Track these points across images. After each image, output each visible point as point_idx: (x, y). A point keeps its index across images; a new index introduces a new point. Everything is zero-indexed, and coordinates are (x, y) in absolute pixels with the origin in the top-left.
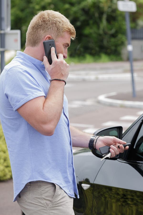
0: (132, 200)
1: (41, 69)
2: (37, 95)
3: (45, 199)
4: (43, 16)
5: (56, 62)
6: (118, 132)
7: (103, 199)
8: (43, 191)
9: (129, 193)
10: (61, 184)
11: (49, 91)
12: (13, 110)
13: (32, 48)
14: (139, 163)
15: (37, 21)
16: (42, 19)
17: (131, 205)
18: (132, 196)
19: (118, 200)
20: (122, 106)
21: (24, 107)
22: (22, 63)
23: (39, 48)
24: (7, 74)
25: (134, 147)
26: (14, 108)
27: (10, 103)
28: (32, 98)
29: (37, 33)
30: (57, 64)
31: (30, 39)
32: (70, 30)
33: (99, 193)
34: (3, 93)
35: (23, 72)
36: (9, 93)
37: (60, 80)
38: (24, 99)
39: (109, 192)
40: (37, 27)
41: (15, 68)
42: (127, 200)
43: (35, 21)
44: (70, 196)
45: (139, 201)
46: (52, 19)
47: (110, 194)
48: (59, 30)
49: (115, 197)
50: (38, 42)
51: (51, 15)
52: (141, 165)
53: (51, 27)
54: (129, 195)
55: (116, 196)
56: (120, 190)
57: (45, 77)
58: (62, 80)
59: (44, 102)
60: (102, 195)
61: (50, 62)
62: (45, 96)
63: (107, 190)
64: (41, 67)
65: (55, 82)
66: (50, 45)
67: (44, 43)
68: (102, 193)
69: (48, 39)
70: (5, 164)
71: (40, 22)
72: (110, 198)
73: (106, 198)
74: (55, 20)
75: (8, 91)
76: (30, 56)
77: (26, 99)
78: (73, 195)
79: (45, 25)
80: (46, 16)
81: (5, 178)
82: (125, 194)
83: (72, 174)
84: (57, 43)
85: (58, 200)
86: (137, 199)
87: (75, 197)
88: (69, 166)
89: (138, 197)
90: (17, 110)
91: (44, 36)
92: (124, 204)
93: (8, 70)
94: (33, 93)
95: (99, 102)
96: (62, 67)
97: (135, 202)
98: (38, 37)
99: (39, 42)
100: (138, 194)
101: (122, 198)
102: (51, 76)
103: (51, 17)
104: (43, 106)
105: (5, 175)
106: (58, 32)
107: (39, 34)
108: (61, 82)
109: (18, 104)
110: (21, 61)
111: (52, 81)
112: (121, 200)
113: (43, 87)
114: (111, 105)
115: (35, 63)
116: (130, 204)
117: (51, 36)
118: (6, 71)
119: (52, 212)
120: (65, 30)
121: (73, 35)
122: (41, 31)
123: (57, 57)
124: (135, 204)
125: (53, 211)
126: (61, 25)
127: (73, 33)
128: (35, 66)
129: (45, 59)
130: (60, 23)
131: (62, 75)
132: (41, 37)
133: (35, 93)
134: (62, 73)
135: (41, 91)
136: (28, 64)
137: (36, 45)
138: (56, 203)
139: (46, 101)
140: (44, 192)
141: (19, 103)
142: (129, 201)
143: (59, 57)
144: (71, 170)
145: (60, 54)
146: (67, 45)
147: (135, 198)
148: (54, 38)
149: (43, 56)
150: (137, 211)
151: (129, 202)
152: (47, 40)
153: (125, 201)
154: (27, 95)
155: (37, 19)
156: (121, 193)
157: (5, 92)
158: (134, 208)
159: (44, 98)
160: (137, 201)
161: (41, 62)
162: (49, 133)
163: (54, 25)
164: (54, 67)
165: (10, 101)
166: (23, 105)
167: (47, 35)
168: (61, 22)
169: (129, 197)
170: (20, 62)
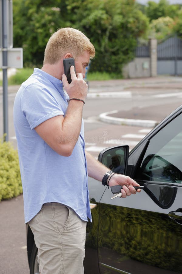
0: (137, 219)
1: (59, 88)
2: (56, 114)
3: (57, 223)
4: (64, 33)
5: (76, 81)
6: (124, 151)
7: (108, 219)
8: (56, 214)
9: (133, 212)
10: (76, 208)
11: (67, 110)
12: (30, 129)
13: (51, 66)
14: (145, 182)
15: (57, 38)
16: (63, 36)
17: (136, 225)
18: (137, 215)
19: (123, 220)
20: (123, 124)
21: (42, 125)
22: (40, 81)
23: (58, 66)
24: (26, 91)
25: (141, 167)
26: (32, 126)
27: (27, 121)
28: (51, 116)
29: (57, 50)
30: (76, 83)
31: (49, 56)
32: (90, 50)
33: (104, 212)
34: (21, 110)
35: (42, 89)
36: (27, 110)
37: (79, 100)
38: (43, 117)
39: (114, 211)
40: (57, 44)
41: (33, 86)
42: (132, 219)
43: (55, 38)
44: (83, 220)
45: (144, 220)
46: (73, 37)
47: (115, 214)
48: (79, 48)
49: (120, 217)
50: (57, 60)
51: (72, 32)
52: (147, 185)
53: (72, 45)
54: (133, 214)
55: (121, 215)
56: (125, 209)
57: (62, 96)
58: (81, 100)
59: (63, 121)
60: (107, 215)
61: (69, 81)
62: (63, 116)
63: (112, 209)
64: (59, 86)
65: (74, 101)
66: (70, 63)
67: (64, 61)
68: (107, 213)
69: (67, 57)
70: (8, 183)
71: (61, 39)
72: (115, 217)
73: (111, 217)
74: (76, 38)
75: (25, 108)
76: (49, 75)
77: (45, 117)
78: (86, 219)
79: (65, 43)
80: (67, 34)
81: (8, 196)
82: (130, 213)
83: (87, 196)
84: (76, 62)
85: (70, 226)
86: (142, 218)
87: (88, 221)
88: (84, 189)
89: (143, 216)
90: (35, 129)
91: (64, 54)
92: (128, 224)
93: (26, 87)
94: (52, 112)
95: (100, 120)
96: (81, 86)
97: (140, 221)
98: (57, 55)
99: (59, 60)
100: (143, 213)
101: (127, 217)
102: (69, 95)
103: (71, 35)
104: (62, 125)
105: (8, 194)
106: (78, 50)
107: (59, 52)
108: (80, 102)
109: (36, 122)
110: (40, 78)
111: (71, 101)
112: (126, 219)
113: (61, 106)
114: (112, 123)
115: (53, 82)
116: (134, 223)
117: (71, 54)
118: (24, 88)
119: (62, 238)
120: (86, 49)
121: (92, 54)
122: (61, 49)
123: (77, 76)
124: (140, 224)
125: (64, 237)
126: (81, 43)
127: (93, 52)
128: (53, 85)
129: (65, 77)
130: (80, 41)
131: (81, 95)
132: (60, 55)
133: (55, 112)
134: (81, 93)
135: (60, 110)
136: (46, 82)
137: (55, 62)
138: (68, 229)
139: (65, 120)
140: (57, 216)
141: (38, 121)
142: (134, 220)
143: (78, 76)
144: (86, 192)
145: (80, 73)
146: (86, 65)
147: (140, 217)
148: (74, 56)
149: (62, 74)
150: (142, 231)
151: (134, 222)
152: (67, 59)
153: (129, 221)
154: (46, 113)
155: (57, 37)
156: (126, 212)
157: (23, 110)
158: (139, 228)
159: (63, 117)
160: (142, 221)
161: (60, 81)
162: (67, 154)
163: (75, 43)
164: (73, 86)
165: (28, 119)
166: (42, 123)
167: (67, 53)
168: (82, 40)
169: (134, 216)
170: (38, 80)
